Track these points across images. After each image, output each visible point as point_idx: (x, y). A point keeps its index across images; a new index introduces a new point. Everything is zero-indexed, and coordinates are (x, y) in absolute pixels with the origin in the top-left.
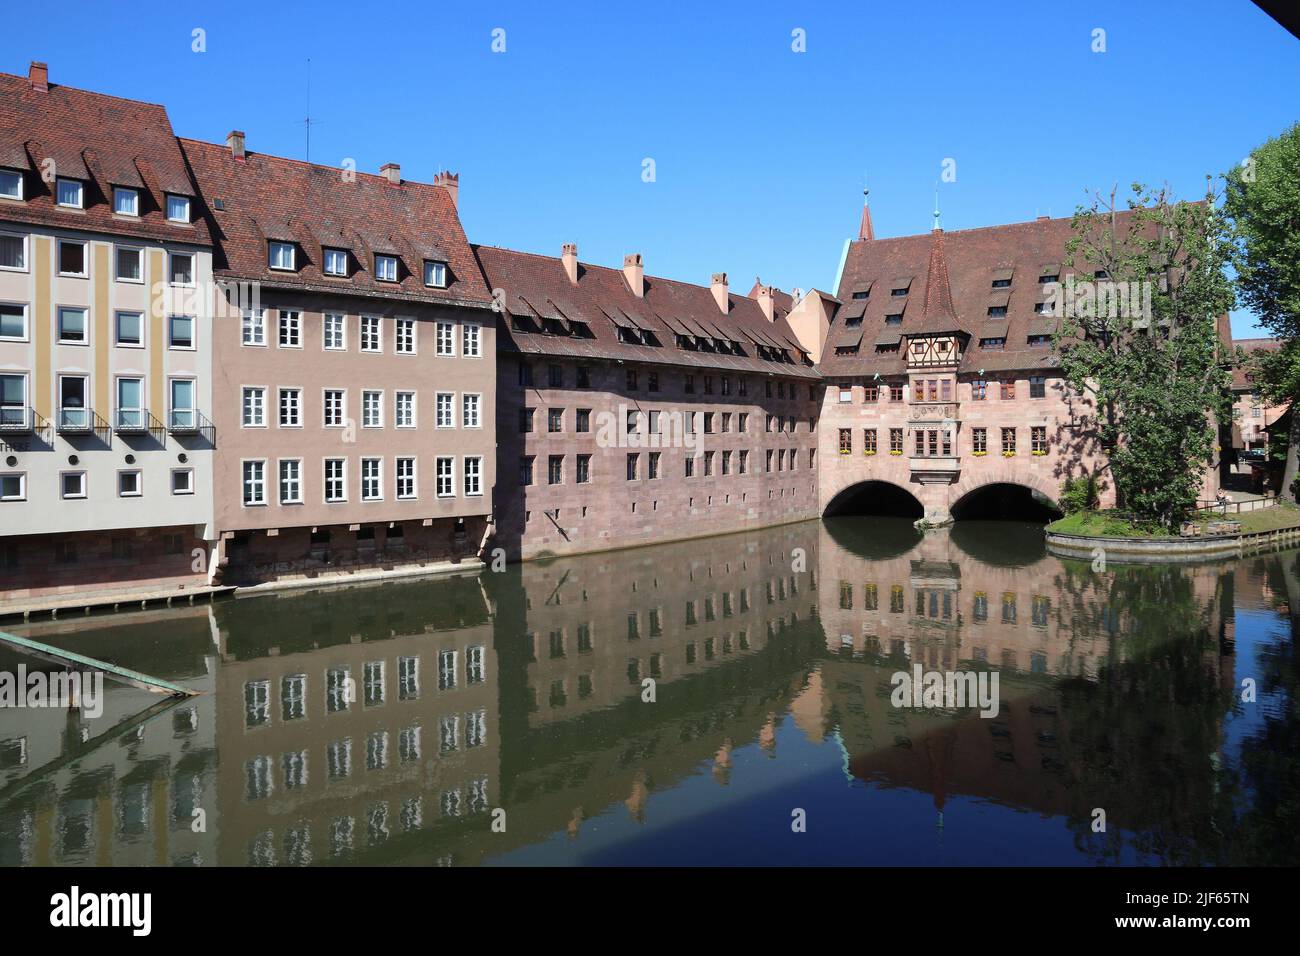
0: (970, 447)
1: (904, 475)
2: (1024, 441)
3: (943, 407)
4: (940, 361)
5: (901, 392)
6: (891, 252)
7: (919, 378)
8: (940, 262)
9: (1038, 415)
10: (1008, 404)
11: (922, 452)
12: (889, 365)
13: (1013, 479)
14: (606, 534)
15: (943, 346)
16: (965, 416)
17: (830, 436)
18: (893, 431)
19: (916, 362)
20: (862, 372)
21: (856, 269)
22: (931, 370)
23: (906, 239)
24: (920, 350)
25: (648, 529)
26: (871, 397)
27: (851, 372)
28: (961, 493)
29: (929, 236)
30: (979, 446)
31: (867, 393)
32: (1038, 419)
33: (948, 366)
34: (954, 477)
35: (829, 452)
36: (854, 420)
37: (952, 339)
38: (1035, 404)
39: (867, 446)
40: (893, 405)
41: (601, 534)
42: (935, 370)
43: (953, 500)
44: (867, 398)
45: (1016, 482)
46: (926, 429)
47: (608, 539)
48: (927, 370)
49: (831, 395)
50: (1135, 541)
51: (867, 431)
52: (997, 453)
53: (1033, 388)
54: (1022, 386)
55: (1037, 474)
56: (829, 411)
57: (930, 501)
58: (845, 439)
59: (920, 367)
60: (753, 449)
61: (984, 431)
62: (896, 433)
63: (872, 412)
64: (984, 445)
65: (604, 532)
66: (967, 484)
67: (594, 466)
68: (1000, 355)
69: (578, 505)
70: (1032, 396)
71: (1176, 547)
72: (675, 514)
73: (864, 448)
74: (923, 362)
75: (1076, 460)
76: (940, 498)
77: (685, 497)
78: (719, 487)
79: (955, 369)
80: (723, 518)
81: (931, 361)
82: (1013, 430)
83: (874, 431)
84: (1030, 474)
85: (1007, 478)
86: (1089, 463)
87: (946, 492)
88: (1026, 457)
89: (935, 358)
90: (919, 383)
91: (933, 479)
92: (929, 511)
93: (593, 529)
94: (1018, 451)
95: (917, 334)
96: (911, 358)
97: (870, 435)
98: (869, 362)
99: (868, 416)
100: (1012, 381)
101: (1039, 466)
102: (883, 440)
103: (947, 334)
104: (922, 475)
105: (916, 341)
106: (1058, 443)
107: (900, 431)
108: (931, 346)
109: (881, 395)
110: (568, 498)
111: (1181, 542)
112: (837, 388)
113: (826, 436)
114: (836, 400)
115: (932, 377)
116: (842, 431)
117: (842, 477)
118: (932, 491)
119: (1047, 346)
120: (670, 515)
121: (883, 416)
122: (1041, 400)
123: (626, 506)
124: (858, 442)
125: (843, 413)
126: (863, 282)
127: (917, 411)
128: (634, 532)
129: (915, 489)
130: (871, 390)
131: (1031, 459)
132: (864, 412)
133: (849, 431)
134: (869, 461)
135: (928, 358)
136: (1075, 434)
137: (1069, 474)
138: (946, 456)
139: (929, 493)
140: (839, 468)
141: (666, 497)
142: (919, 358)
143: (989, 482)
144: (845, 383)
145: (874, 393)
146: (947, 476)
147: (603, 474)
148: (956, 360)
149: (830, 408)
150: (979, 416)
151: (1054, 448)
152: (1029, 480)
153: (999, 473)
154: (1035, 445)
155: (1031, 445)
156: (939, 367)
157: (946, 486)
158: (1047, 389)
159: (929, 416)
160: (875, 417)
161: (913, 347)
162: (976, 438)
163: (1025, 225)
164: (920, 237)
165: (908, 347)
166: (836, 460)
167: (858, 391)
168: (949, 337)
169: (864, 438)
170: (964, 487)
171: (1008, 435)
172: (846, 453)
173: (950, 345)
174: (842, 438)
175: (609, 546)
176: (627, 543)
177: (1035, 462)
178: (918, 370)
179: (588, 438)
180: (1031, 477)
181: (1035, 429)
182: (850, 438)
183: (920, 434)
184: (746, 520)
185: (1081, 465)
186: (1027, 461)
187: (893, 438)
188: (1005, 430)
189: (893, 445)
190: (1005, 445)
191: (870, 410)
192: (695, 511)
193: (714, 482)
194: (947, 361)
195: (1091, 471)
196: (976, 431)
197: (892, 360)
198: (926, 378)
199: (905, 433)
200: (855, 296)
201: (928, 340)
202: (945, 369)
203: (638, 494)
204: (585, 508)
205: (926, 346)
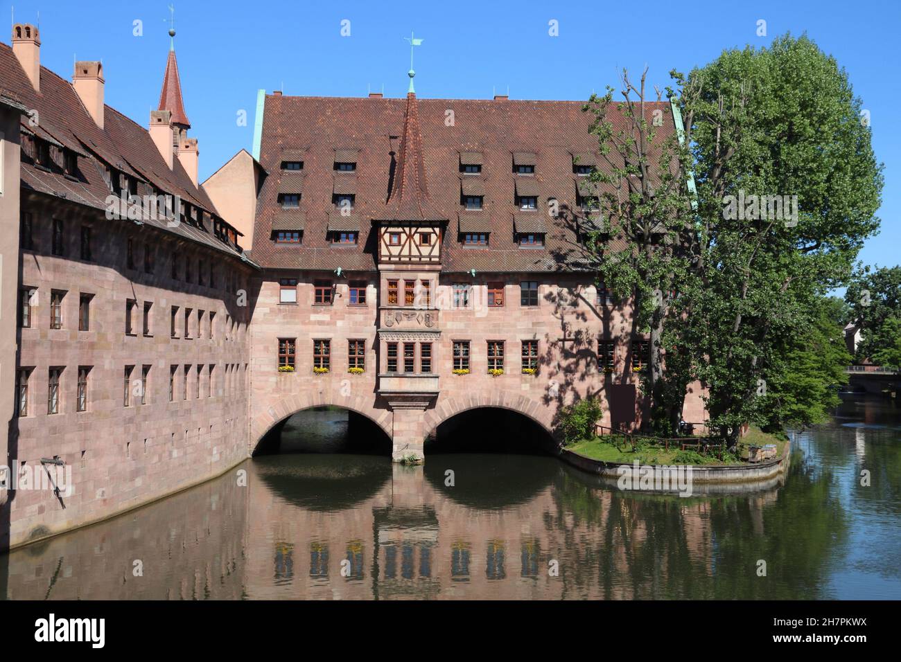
0: (450, 364)
1: (366, 399)
2: (513, 357)
3: (423, 313)
4: (421, 256)
5: (363, 293)
6: (324, 114)
7: (393, 276)
8: (416, 134)
9: (530, 326)
10: (497, 312)
11: (394, 369)
12: (351, 257)
13: (501, 402)
14: (103, 492)
15: (425, 239)
16: (445, 325)
17: (266, 349)
18: (352, 342)
19: (391, 256)
20: (315, 264)
21: (279, 130)
22: (410, 267)
23: (340, 100)
24: (395, 240)
25: (139, 482)
26: (325, 297)
27: (298, 264)
28: (439, 420)
29: (366, 102)
30: (461, 361)
31: (318, 292)
32: (528, 331)
33: (431, 263)
34: (431, 400)
35: (265, 369)
36: (300, 327)
37: (437, 230)
38: (527, 313)
39: (317, 360)
40: (353, 309)
41: (99, 492)
42: (415, 267)
43: (428, 429)
44: (318, 300)
45: (504, 405)
46: (401, 341)
47: (105, 500)
48: (404, 267)
49: (269, 294)
50: (716, 469)
51: (317, 342)
52: (483, 371)
53: (524, 294)
54: (513, 292)
55: (528, 396)
56: (265, 315)
57: (401, 431)
58: (286, 352)
59: (395, 263)
60: (218, 363)
61: (466, 344)
62: (356, 345)
63: (326, 317)
64: (466, 361)
65: (101, 490)
66: (446, 409)
67: (94, 385)
68: (484, 254)
69: (75, 448)
70: (523, 304)
71: (751, 474)
72: (160, 457)
73: (312, 364)
74: (399, 256)
75: (568, 383)
76: (414, 427)
77: (167, 431)
78: (194, 416)
79: (439, 267)
80: (195, 462)
81: (410, 256)
82: (501, 343)
83: (327, 342)
84: (521, 396)
85: (494, 401)
86: (582, 387)
87: (422, 419)
88: (515, 376)
89: (415, 252)
90: (393, 283)
91: (408, 404)
92: (399, 444)
93: (90, 486)
94: (508, 369)
95: (395, 221)
96: (384, 251)
97: (322, 348)
98: (320, 252)
99: (321, 323)
100: (501, 286)
101: (531, 386)
102: (340, 353)
103: (431, 224)
104: (392, 399)
105: (391, 229)
106: (548, 364)
107: (362, 342)
108: (410, 237)
109: (337, 296)
110: (68, 436)
111: (754, 468)
112: (277, 285)
113: (261, 347)
114: (275, 300)
115: (410, 276)
116: (282, 341)
117: (283, 402)
118: (404, 418)
119: (538, 246)
120: (156, 459)
121: (340, 323)
122: (534, 309)
123: (122, 448)
124: (305, 355)
125: (284, 317)
126: (291, 148)
127: (391, 318)
128: (126, 487)
129: (381, 417)
130: (323, 289)
131: (522, 379)
132: (313, 317)
133: (292, 341)
134: (320, 382)
135: (406, 252)
136: (566, 354)
137: (560, 399)
138: (425, 374)
139: (400, 420)
140: (277, 389)
141: (154, 433)
142: (395, 250)
143: (472, 405)
144: (288, 278)
145: (327, 292)
146: (424, 399)
147: (103, 399)
148: (440, 257)
149: (267, 310)
150: (461, 325)
151: (544, 369)
152: (520, 404)
153: (485, 395)
154: (525, 361)
155: (520, 361)
156: (420, 263)
157: (420, 412)
158: (541, 296)
159: (405, 324)
160: (328, 324)
161: (387, 237)
162: (456, 353)
163: (483, 103)
164: (359, 101)
165: (382, 236)
166: (273, 379)
167: (307, 290)
168: (433, 227)
169: (312, 352)
170: (443, 413)
171: (496, 348)
172: (289, 371)
173: (434, 238)
174: (281, 351)
175: (106, 512)
176: (122, 506)
177: (526, 382)
178: (393, 267)
179: (90, 340)
180: (522, 400)
181: (525, 343)
182: (293, 351)
183: (392, 347)
184: (211, 463)
185: (573, 389)
186: (518, 380)
187: (351, 352)
188: (491, 344)
189: (352, 361)
190: (491, 361)
191: (323, 315)
192: (175, 454)
193: (190, 409)
194: (430, 256)
195: (583, 396)
196: (457, 343)
197: (351, 251)
198: (402, 278)
199: (369, 344)
200: (284, 165)
201: (407, 230)
202: (427, 267)
203: (132, 428)
204: (83, 452)
205: (404, 237)
